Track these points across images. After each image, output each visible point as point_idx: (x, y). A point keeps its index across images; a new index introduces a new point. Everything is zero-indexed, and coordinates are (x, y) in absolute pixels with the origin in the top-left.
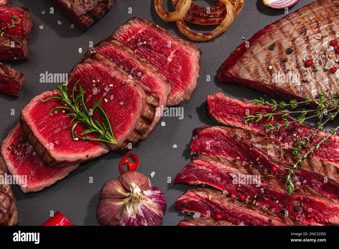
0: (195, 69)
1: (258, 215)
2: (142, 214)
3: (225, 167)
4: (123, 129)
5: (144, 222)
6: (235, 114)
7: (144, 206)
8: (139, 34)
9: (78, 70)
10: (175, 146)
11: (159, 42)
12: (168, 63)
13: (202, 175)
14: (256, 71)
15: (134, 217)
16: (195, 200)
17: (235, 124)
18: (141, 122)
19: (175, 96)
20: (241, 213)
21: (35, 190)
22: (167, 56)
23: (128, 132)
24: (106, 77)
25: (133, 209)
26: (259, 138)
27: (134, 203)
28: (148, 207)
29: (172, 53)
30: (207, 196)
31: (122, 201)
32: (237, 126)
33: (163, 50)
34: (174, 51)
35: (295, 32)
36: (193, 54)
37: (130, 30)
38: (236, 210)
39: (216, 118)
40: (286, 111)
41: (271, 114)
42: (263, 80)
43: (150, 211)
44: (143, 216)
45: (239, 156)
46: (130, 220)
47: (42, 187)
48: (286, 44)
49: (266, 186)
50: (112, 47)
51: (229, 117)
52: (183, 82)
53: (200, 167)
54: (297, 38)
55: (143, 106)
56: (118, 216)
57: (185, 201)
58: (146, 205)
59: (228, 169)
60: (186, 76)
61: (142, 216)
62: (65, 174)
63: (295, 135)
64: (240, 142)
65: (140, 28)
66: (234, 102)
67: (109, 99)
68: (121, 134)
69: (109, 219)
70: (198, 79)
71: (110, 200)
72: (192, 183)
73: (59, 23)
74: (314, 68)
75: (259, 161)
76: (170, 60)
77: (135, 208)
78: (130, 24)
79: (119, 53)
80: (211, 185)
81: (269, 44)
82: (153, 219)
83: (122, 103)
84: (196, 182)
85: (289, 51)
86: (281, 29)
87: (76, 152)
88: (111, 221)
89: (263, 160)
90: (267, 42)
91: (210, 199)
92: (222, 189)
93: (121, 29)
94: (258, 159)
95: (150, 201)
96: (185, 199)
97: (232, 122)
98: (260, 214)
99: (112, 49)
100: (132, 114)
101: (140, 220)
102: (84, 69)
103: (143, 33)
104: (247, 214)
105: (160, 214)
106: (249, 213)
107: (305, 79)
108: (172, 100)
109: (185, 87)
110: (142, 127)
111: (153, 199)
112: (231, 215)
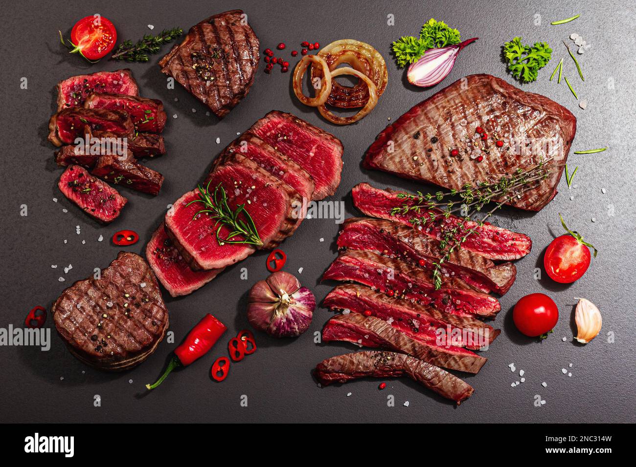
0: (338, 165)
1: (407, 310)
2: (292, 318)
3: (372, 263)
4: (268, 230)
5: (294, 324)
6: (381, 206)
7: (293, 309)
8: (279, 129)
9: (219, 172)
10: (322, 240)
11: (300, 137)
12: (310, 157)
13: (349, 272)
14: (401, 162)
15: (284, 320)
16: (344, 297)
17: (382, 216)
18: (286, 224)
19: (319, 190)
20: (390, 309)
21: (184, 294)
22: (308, 151)
23: (273, 233)
24: (248, 179)
25: (282, 314)
26: (405, 231)
27: (283, 308)
28: (297, 310)
29: (314, 147)
30: (355, 293)
31: (271, 305)
32: (384, 218)
33: (304, 145)
34: (316, 145)
35: (441, 119)
36: (335, 149)
37: (269, 124)
38: (385, 306)
39: (363, 211)
40: (432, 204)
41: (417, 207)
42: (409, 172)
43: (299, 313)
44: (293, 319)
45: (387, 249)
46: (280, 323)
47: (191, 291)
48: (432, 132)
49: (414, 281)
50: (252, 146)
51: (375, 209)
52: (327, 177)
53: (347, 264)
54: (442, 125)
55: (287, 208)
56: (268, 320)
57: (334, 298)
58: (295, 308)
59: (375, 265)
60: (329, 173)
61: (291, 320)
62: (213, 276)
63: (442, 226)
64: (386, 236)
65: (280, 123)
66: (380, 194)
67: (252, 201)
68: (266, 235)
69: (260, 323)
70: (341, 173)
71: (260, 305)
72: (341, 280)
73: (194, 111)
74: (460, 157)
75: (406, 254)
76: (312, 154)
77: (285, 313)
78: (269, 118)
79: (259, 152)
80: (359, 281)
81: (413, 132)
82: (303, 321)
83: (265, 205)
84: (344, 279)
85: (434, 140)
86: (426, 114)
87: (223, 258)
88: (261, 324)
89: (410, 254)
90: (412, 129)
91: (358, 297)
92: (370, 285)
93: (260, 123)
94: (405, 253)
95: (299, 304)
96: (334, 297)
97: (378, 214)
98: (408, 309)
99: (252, 148)
100: (276, 216)
101: (290, 323)
103: (282, 127)
104: (395, 309)
105: (309, 315)
106: (397, 309)
107: (450, 169)
108: (317, 195)
109: (328, 183)
110: (287, 228)
111: (302, 302)
112: (379, 311)
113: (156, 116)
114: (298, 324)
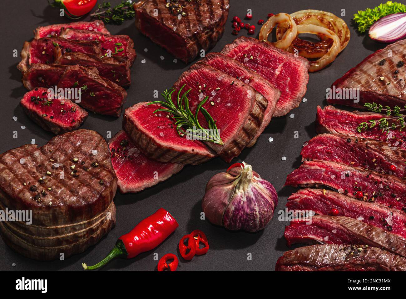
0: (304, 78)
1: (378, 208)
2: (253, 197)
3: (340, 166)
4: (231, 129)
5: (255, 205)
6: (347, 124)
7: (255, 188)
8: (246, 51)
9: (184, 78)
10: (284, 158)
11: (267, 56)
12: (276, 76)
13: (316, 175)
14: (367, 83)
15: (244, 199)
16: (309, 197)
17: (348, 133)
18: (250, 120)
19: (283, 106)
20: (359, 207)
21: (135, 191)
22: (275, 68)
23: (235, 132)
24: (212, 81)
25: (243, 191)
27: (245, 182)
28: (259, 191)
29: (280, 66)
30: (321, 193)
31: (231, 185)
32: (350, 135)
33: (271, 64)
34: (282, 64)
36: (302, 65)
37: (236, 49)
38: (354, 204)
39: (328, 129)
40: (401, 115)
41: (385, 119)
42: (375, 91)
43: (261, 195)
44: (254, 199)
45: (354, 161)
46: (240, 202)
47: (143, 187)
48: (397, 60)
49: (385, 182)
50: (219, 59)
51: (341, 127)
52: (292, 92)
53: (313, 168)
55: (252, 103)
56: (226, 201)
57: (298, 200)
58: (257, 188)
59: (343, 168)
60: (294, 86)
61: (252, 198)
62: (168, 175)
64: (354, 145)
65: (247, 46)
67: (216, 103)
68: (228, 136)
69: (217, 205)
70: (307, 85)
71: (218, 186)
72: (305, 182)
73: (162, 58)
75: (375, 162)
76: (277, 72)
77: (246, 189)
78: (236, 43)
79: (225, 63)
80: (326, 184)
81: (379, 61)
82: (264, 204)
83: (229, 105)
84: (308, 182)
85: (400, 65)
88: (218, 206)
89: (380, 161)
90: (376, 60)
91: (325, 194)
92: (336, 187)
93: (227, 49)
94: (374, 160)
95: (261, 186)
96: (297, 198)
97: (344, 132)
98: (380, 207)
99: (218, 61)
100: (240, 114)
101: (251, 203)
102: (190, 76)
103: (249, 50)
104: (365, 208)
105: (271, 202)
106: (368, 206)
108: (281, 111)
109: (293, 97)
110: (251, 126)
111: (264, 185)
112: (348, 210)
113: (125, 49)
114: (259, 205)
